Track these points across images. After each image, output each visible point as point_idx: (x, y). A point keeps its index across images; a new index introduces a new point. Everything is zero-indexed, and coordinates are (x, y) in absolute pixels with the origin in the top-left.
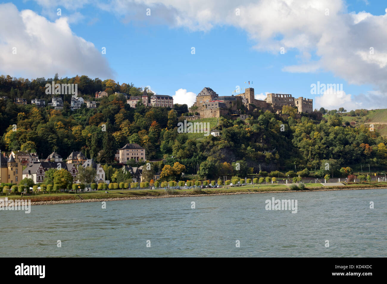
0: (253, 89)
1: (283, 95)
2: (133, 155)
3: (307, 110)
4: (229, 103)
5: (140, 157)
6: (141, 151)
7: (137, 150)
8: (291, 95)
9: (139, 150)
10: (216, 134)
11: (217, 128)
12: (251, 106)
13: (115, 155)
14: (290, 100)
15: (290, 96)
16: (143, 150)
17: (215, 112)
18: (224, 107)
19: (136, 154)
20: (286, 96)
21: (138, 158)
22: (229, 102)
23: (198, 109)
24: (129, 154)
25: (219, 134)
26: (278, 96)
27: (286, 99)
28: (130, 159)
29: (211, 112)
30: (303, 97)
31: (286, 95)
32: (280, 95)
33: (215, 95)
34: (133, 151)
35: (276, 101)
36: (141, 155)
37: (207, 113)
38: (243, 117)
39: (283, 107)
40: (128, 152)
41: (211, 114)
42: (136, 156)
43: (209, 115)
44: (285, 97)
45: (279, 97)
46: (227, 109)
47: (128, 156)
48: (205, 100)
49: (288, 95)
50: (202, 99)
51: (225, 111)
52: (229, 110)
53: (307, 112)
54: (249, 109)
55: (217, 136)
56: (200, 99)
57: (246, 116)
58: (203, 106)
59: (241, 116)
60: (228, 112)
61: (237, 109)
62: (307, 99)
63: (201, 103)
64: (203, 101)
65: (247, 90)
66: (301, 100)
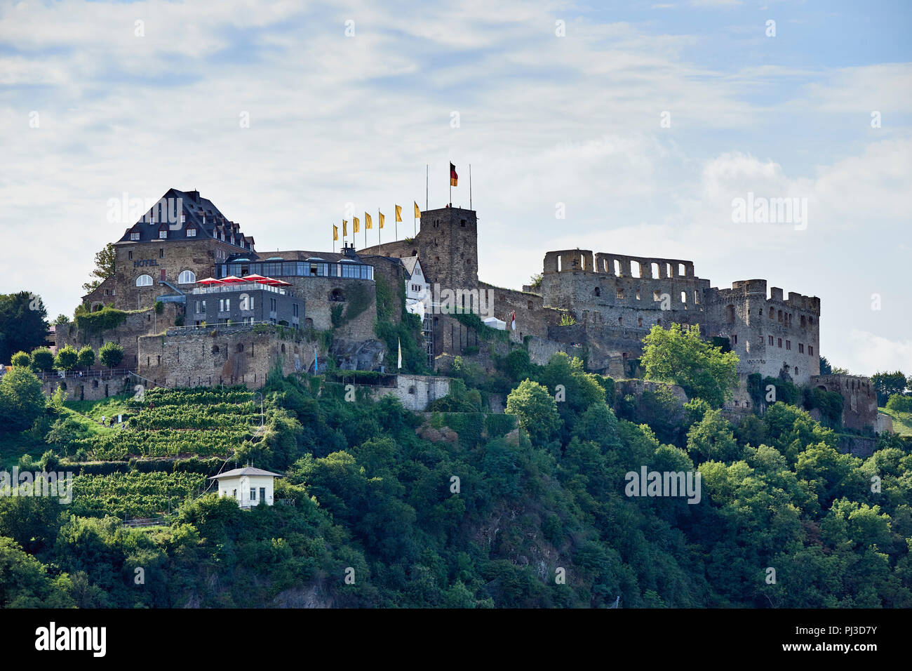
0: (472, 215)
1: (645, 263)
3: (786, 366)
4: (325, 298)
8: (689, 265)
10: (253, 496)
14: (683, 294)
15: (682, 270)
17: (240, 348)
18: (296, 320)
20: (662, 272)
22: (329, 289)
23: (122, 328)
25: (270, 492)
26: (611, 267)
27: (657, 287)
29: (216, 350)
30: (761, 283)
31: (662, 263)
32: (625, 261)
33: (238, 242)
35: (600, 300)
37: (187, 359)
38: (410, 390)
39: (651, 337)
41: (210, 362)
43: (197, 368)
44: (655, 274)
45: (618, 273)
46: (313, 337)
48: (168, 269)
49: (674, 263)
50: (153, 263)
51: (301, 347)
52: (328, 339)
53: (791, 373)
54: (447, 340)
55: (262, 504)
56: (137, 264)
57: (431, 382)
58: (159, 309)
59: (404, 382)
60: (315, 356)
61: (374, 337)
62: (786, 297)
63: (146, 290)
64: (158, 274)
65: (430, 219)
66: (750, 297)
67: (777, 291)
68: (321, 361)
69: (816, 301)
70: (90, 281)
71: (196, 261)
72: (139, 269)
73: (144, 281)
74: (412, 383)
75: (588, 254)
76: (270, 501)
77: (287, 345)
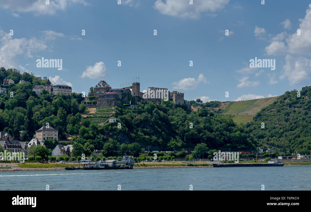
0: (139, 83)
2: (48, 135)
3: (180, 102)
5: (54, 137)
6: (55, 132)
7: (52, 132)
9: (53, 132)
10: (113, 121)
11: (113, 115)
12: (137, 98)
13: (34, 135)
16: (56, 132)
17: (110, 101)
18: (117, 98)
19: (51, 135)
21: (52, 138)
22: (121, 94)
23: (95, 99)
24: (45, 134)
25: (116, 120)
26: (157, 89)
28: (46, 139)
29: (107, 102)
30: (177, 92)
33: (109, 87)
34: (48, 132)
36: (55, 136)
38: (132, 107)
40: (44, 133)
42: (51, 136)
43: (105, 104)
47: (44, 137)
48: (101, 91)
50: (99, 90)
51: (118, 101)
52: (121, 100)
53: (180, 103)
54: (136, 100)
55: (115, 122)
56: (97, 90)
57: (135, 106)
58: (100, 96)
59: (131, 106)
60: (120, 102)
61: (127, 100)
62: (180, 93)
63: (98, 94)
64: (99, 92)
65: (134, 84)
66: (175, 93)
67: (179, 93)
68: (121, 103)
69: (184, 94)
70: (89, 92)
71: (104, 90)
72: (97, 91)
73: (98, 93)
74: (132, 106)
75: (154, 88)
76: (116, 122)
77: (117, 101)
